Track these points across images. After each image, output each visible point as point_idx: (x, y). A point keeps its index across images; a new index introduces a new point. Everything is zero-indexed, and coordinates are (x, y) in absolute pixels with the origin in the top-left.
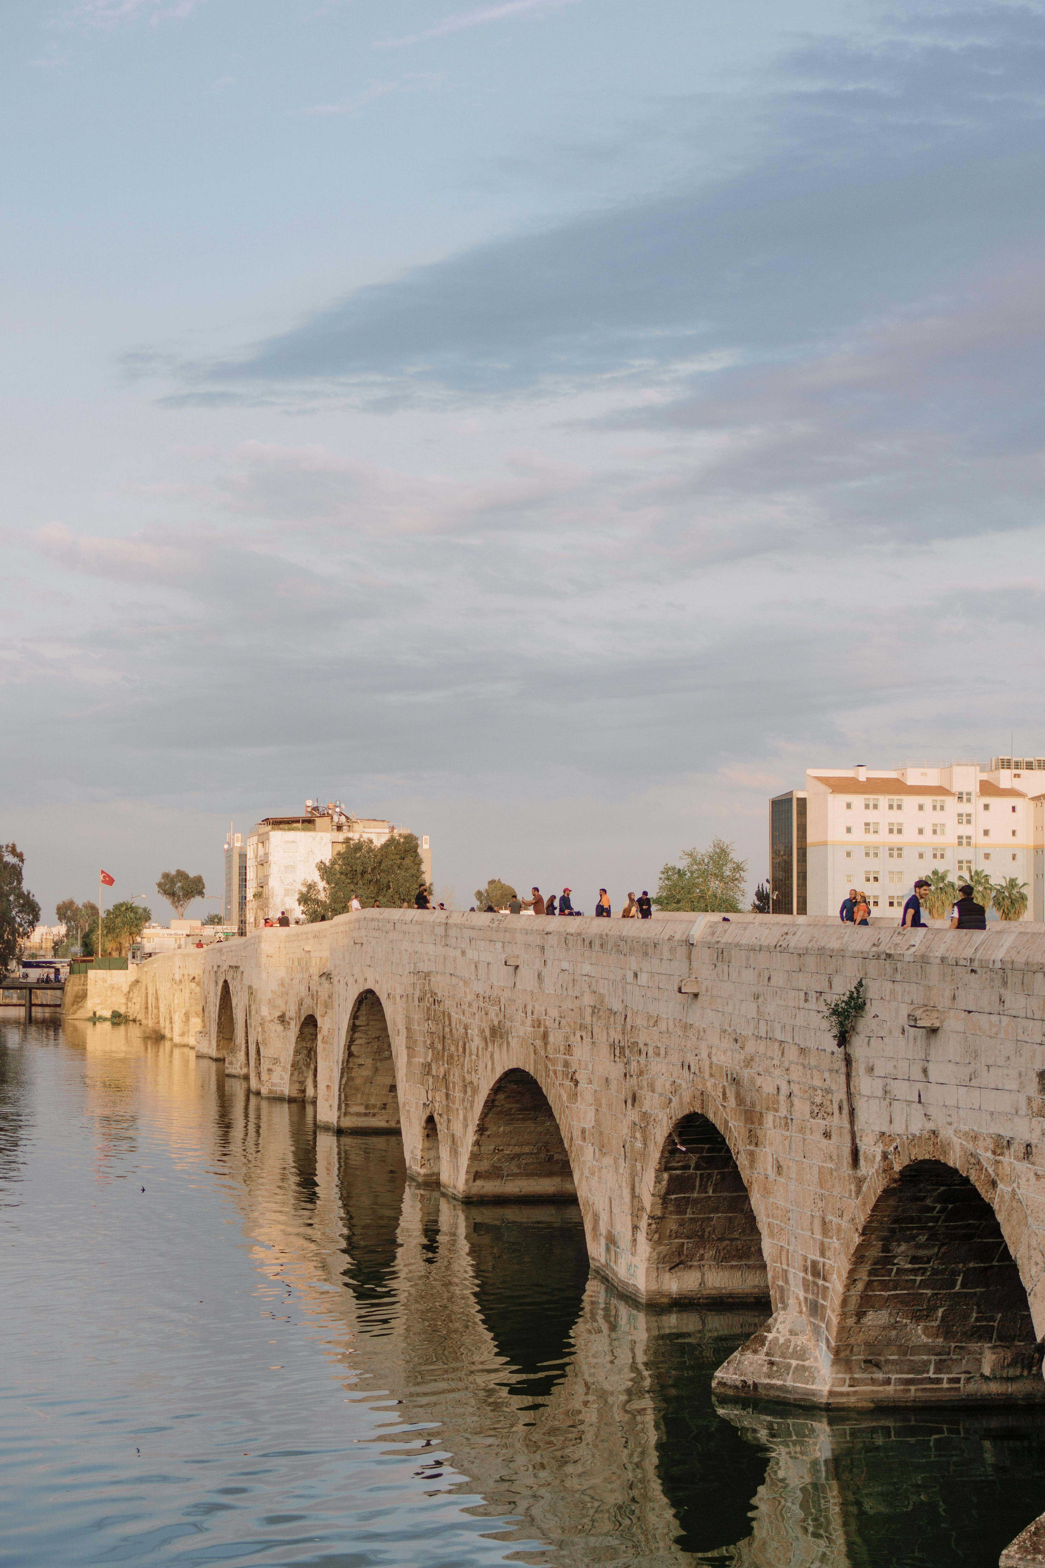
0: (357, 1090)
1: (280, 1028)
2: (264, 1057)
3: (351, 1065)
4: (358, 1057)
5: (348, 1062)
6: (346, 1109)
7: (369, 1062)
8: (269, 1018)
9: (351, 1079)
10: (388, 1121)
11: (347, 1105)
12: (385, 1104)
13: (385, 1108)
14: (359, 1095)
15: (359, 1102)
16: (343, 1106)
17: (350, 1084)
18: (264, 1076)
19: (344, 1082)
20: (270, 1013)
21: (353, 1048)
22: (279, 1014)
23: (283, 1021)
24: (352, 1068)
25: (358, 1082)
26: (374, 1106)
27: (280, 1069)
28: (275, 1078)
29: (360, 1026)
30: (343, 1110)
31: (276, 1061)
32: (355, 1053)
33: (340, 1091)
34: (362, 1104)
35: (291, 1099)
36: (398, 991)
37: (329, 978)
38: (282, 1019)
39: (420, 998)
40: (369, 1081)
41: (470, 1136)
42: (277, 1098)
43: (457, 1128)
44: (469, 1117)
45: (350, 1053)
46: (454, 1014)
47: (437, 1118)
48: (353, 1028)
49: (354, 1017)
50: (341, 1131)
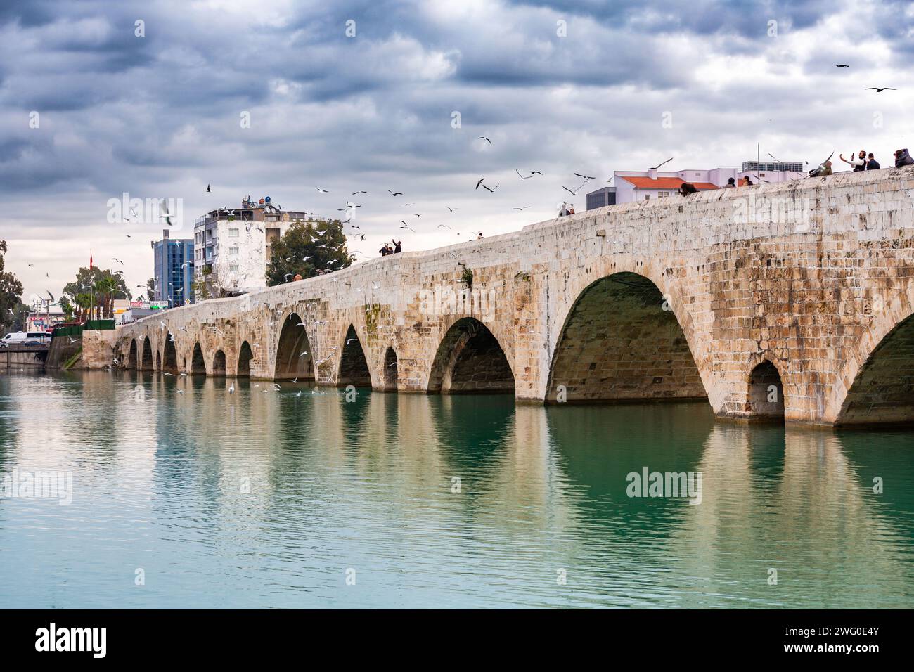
0: (565, 367)
1: (415, 335)
2: (401, 360)
3: (563, 346)
4: (570, 339)
5: (562, 343)
6: (553, 385)
7: (577, 343)
8: (405, 327)
9: (561, 358)
10: (585, 395)
11: (555, 381)
12: (584, 380)
13: (584, 383)
14: (566, 372)
15: (565, 378)
16: (552, 381)
17: (561, 362)
18: (401, 375)
19: (555, 362)
20: (406, 323)
21: (568, 331)
22: (414, 323)
23: (419, 329)
24: (564, 349)
25: (566, 361)
26: (576, 382)
27: (416, 368)
28: (412, 377)
29: (579, 311)
30: (551, 386)
31: (413, 362)
32: (569, 336)
33: (551, 369)
34: (567, 380)
35: (429, 393)
36: (690, 264)
37: (526, 277)
38: (418, 327)
39: (740, 264)
40: (575, 360)
41: (852, 371)
42: (414, 392)
43: (823, 366)
44: (850, 354)
45: (564, 336)
46: (812, 268)
47: (778, 364)
48: (573, 313)
49: (577, 303)
50: (548, 404)
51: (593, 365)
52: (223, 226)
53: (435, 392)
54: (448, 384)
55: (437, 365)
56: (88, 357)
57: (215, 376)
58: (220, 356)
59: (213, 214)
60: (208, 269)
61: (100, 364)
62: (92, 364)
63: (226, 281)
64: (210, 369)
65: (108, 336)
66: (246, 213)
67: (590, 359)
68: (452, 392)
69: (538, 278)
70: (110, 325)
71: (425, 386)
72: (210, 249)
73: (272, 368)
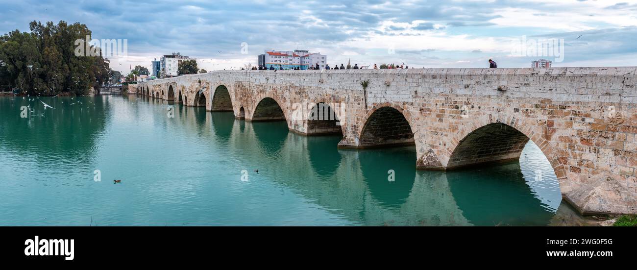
1: (191, 93)
2: (188, 99)
5: (214, 99)
9: (214, 102)
13: (220, 107)
15: (215, 106)
16: (213, 106)
20: (189, 91)
26: (218, 107)
27: (191, 101)
28: (190, 103)
31: (190, 99)
32: (216, 97)
33: (212, 104)
35: (194, 106)
36: (232, 85)
37: (208, 83)
38: (191, 91)
39: (239, 86)
40: (217, 102)
41: (254, 110)
42: (190, 106)
43: (250, 109)
44: (254, 106)
45: (214, 97)
46: (249, 88)
47: (244, 107)
48: (216, 92)
49: (216, 90)
50: (212, 111)
51: (222, 103)
52: (167, 59)
53: (195, 107)
54: (198, 105)
55: (195, 100)
56: (130, 91)
57: (156, 98)
58: (158, 93)
59: (165, 56)
60: (163, 69)
61: (133, 93)
62: (131, 92)
63: (168, 73)
64: (155, 97)
65: (135, 85)
66: (173, 56)
67: (221, 102)
68: (199, 107)
69: (210, 84)
70: (136, 83)
71: (193, 105)
72: (164, 64)
73: (167, 97)
